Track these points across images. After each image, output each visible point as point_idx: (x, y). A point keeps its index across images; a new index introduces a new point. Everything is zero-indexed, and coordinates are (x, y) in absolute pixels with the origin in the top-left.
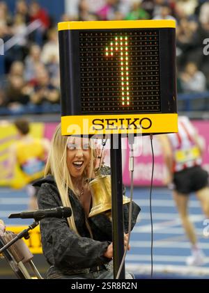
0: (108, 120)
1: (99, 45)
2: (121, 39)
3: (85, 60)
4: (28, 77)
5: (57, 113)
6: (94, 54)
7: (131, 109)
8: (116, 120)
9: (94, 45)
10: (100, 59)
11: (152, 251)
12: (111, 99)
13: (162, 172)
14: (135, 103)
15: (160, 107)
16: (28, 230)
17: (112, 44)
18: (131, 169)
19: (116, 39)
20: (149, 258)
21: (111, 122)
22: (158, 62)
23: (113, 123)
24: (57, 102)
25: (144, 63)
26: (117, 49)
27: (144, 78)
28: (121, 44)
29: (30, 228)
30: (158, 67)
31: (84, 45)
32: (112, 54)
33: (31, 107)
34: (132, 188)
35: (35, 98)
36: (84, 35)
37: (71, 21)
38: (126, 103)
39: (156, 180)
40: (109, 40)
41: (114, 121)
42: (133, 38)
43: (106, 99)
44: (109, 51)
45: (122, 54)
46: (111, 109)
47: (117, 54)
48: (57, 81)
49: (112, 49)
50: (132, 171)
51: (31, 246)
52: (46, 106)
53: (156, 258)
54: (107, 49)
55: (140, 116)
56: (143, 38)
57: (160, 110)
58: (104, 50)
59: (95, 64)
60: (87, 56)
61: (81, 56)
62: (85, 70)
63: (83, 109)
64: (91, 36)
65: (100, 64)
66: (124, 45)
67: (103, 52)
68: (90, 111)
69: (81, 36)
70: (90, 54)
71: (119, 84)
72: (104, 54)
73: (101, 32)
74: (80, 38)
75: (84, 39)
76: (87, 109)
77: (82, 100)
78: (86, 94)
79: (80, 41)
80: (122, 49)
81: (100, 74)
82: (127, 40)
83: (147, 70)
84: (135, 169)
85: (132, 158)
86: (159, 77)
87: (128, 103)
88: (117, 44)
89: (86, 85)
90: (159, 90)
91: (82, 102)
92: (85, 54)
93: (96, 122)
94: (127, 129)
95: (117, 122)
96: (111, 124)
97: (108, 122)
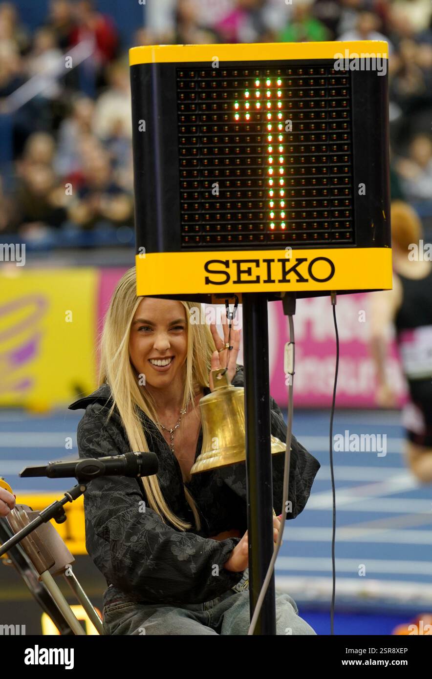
0: (238, 262)
1: (220, 96)
2: (269, 83)
3: (188, 130)
4: (64, 166)
5: (128, 246)
6: (209, 117)
7: (289, 236)
8: (257, 262)
9: (209, 96)
10: (221, 129)
11: (333, 549)
12: (245, 216)
13: (356, 375)
14: (299, 226)
15: (352, 234)
16: (64, 502)
17: (247, 94)
18: (288, 368)
19: (258, 83)
20: (326, 564)
21: (244, 266)
22: (350, 134)
23: (250, 269)
24: (127, 223)
25: (318, 137)
26: (258, 105)
27: (319, 170)
28: (269, 94)
29: (68, 499)
30: (350, 145)
31: (187, 97)
32: (248, 117)
33: (71, 233)
34: (291, 411)
35: (79, 212)
36: (187, 75)
37: (157, 42)
38: (278, 225)
39: (343, 395)
40: (242, 86)
41: (253, 265)
42: (295, 82)
43: (234, 216)
44: (242, 110)
45: (269, 116)
46: (246, 237)
47: (259, 117)
48: (127, 177)
49: (247, 105)
50: (293, 374)
51: (69, 538)
52: (103, 233)
53: (342, 565)
54: (237, 106)
55: (310, 254)
56: (317, 82)
57: (354, 239)
58: (231, 107)
59: (210, 140)
60: (192, 121)
61: (179, 120)
62: (189, 151)
63: (183, 237)
64: (202, 77)
65: (221, 140)
66: (274, 96)
67: (227, 112)
68: (199, 242)
69: (180, 77)
70: (199, 117)
71: (263, 183)
72: (231, 117)
73: (223, 67)
74: (178, 82)
75: (187, 85)
76: (192, 238)
77: (182, 219)
78: (191, 206)
79: (177, 89)
80: (269, 105)
81: (222, 162)
82: (280, 87)
83: (324, 152)
84: (298, 371)
85: (292, 345)
86: (351, 167)
87: (283, 226)
88: (258, 94)
89: (190, 185)
90: (350, 197)
91: (181, 222)
92: (188, 118)
93: (211, 267)
94: (280, 281)
95: (258, 266)
96: (244, 272)
97: (239, 267)
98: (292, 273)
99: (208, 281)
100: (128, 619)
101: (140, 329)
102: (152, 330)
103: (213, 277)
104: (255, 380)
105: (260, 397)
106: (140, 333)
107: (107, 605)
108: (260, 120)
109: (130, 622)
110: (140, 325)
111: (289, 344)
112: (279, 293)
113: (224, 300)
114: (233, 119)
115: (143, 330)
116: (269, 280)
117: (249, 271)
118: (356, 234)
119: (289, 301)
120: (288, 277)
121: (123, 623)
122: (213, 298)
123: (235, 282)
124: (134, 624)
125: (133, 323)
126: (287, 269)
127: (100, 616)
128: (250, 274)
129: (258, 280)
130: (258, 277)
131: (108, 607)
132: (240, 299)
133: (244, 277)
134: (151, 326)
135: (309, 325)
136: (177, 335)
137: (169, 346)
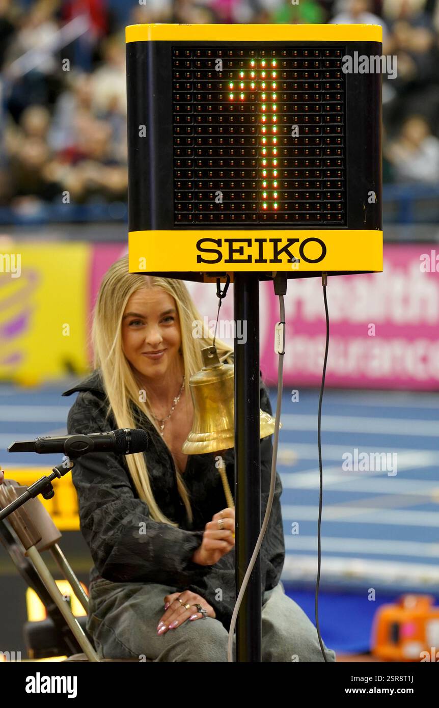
0: (230, 241)
1: (215, 75)
2: (263, 63)
3: (183, 108)
6: (204, 97)
7: (281, 217)
8: (249, 242)
9: (204, 76)
10: (215, 108)
12: (238, 195)
13: (346, 354)
14: (291, 206)
15: (344, 215)
16: (52, 478)
17: (242, 74)
18: (278, 349)
19: (253, 63)
20: (312, 543)
23: (242, 248)
25: (312, 119)
26: (253, 85)
27: (312, 152)
28: (263, 74)
29: (56, 475)
30: (343, 128)
31: (182, 75)
32: (242, 96)
34: (280, 389)
36: (182, 54)
38: (270, 205)
39: (332, 375)
40: (237, 66)
41: (245, 244)
42: (290, 63)
44: (237, 90)
45: (264, 96)
46: (238, 217)
47: (253, 98)
49: (242, 85)
50: (282, 354)
51: (56, 513)
53: (327, 544)
54: (231, 85)
55: (302, 235)
56: (311, 63)
57: (346, 221)
58: (226, 87)
59: (204, 119)
60: (186, 100)
61: (174, 99)
62: (183, 129)
63: (176, 216)
64: (197, 56)
65: (215, 119)
66: (269, 77)
67: (222, 91)
68: (191, 220)
69: (176, 56)
70: (194, 95)
71: (256, 163)
72: (226, 97)
73: (220, 47)
74: (174, 61)
75: (182, 64)
76: (185, 217)
77: (176, 197)
78: (184, 184)
79: (173, 67)
80: (264, 85)
81: (216, 141)
82: (274, 68)
83: (317, 133)
84: (288, 350)
85: (282, 324)
86: (344, 150)
87: (276, 206)
88: (253, 74)
89: (184, 163)
90: (342, 179)
91: (174, 200)
92: (183, 97)
93: (204, 245)
94: (271, 261)
95: (250, 245)
96: (236, 251)
97: (231, 246)
98: (284, 253)
99: (200, 259)
100: (113, 595)
101: (131, 323)
102: (143, 324)
103: (205, 256)
104: (245, 359)
105: (250, 376)
106: (131, 327)
107: (94, 581)
108: (255, 100)
109: (116, 598)
110: (131, 319)
111: (280, 324)
112: (271, 273)
113: (215, 278)
114: (228, 99)
115: (134, 324)
116: (261, 260)
117: (241, 251)
118: (347, 215)
119: (280, 281)
120: (279, 257)
121: (108, 599)
122: (205, 277)
123: (226, 261)
124: (120, 600)
125: (124, 318)
126: (279, 249)
127: (86, 592)
128: (242, 253)
129: (249, 260)
130: (250, 257)
131: (95, 584)
132: (232, 278)
133: (236, 256)
134: (142, 319)
135: (299, 304)
136: (168, 326)
137: (161, 340)
